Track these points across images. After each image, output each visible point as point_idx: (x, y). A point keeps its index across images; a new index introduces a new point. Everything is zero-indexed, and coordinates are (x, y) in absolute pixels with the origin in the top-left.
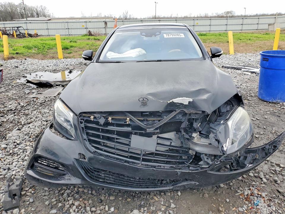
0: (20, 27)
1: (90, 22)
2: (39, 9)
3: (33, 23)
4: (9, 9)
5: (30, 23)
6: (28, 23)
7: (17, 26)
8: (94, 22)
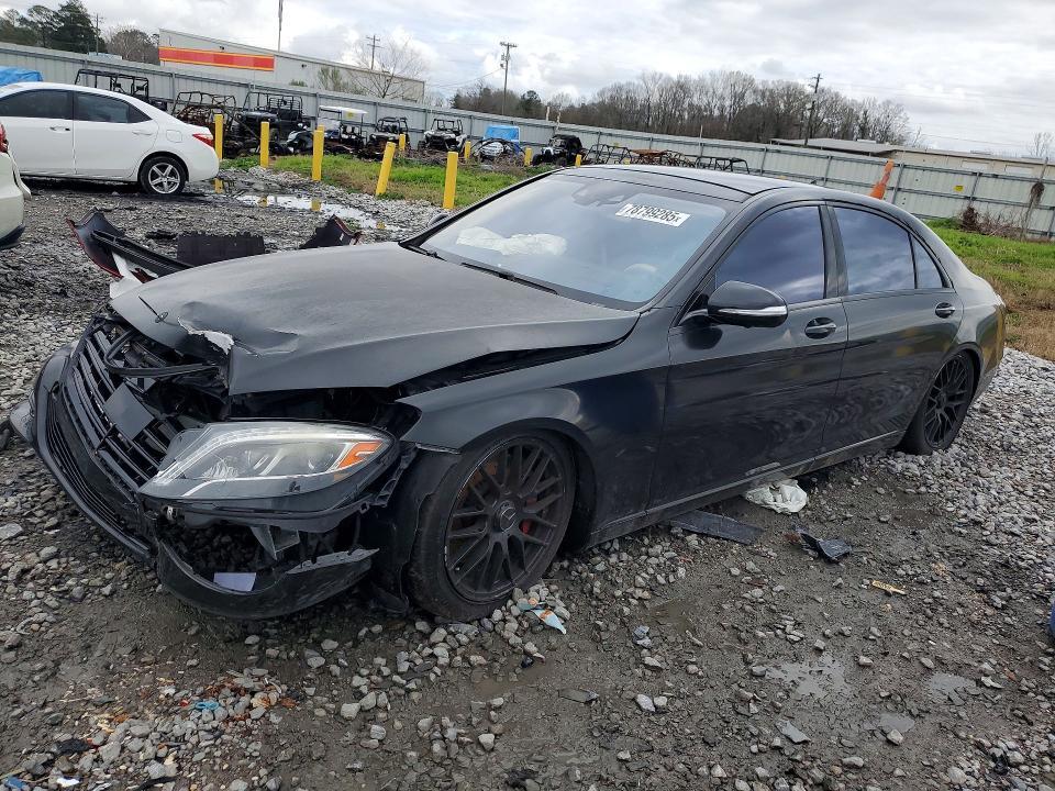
0: (741, 161)
1: (996, 176)
2: (874, 115)
3: (785, 152)
4: (782, 106)
5: (779, 152)
6: (773, 151)
7: (731, 157)
8: (1013, 179)
